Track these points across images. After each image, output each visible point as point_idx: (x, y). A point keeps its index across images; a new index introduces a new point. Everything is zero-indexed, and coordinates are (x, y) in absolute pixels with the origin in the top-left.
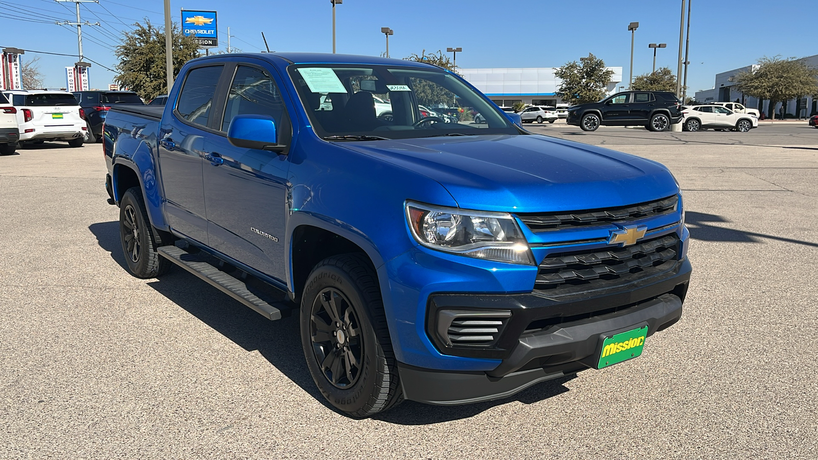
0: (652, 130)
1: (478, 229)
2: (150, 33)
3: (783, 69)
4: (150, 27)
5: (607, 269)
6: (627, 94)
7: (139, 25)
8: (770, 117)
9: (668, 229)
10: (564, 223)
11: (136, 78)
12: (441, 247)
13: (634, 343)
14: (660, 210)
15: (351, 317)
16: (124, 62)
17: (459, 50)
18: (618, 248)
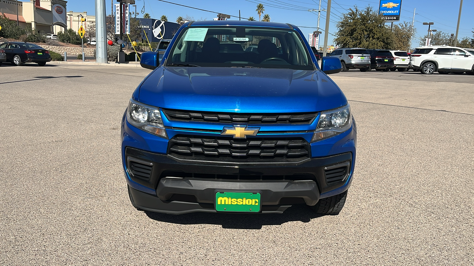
2: (357, 14)
4: (357, 10)
5: (229, 151)
7: (351, 10)
11: (345, 40)
16: (341, 31)
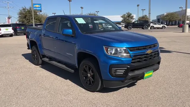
0: (144, 29)
1: (119, 51)
3: (172, 15)
4: (25, 8)
5: (145, 59)
6: (138, 21)
7: (23, 7)
8: (169, 25)
9: (156, 50)
10: (137, 49)
11: (23, 20)
12: (111, 55)
13: (151, 74)
14: (155, 46)
15: (92, 71)
16: (19, 16)
17: (99, 12)
18: (147, 54)
